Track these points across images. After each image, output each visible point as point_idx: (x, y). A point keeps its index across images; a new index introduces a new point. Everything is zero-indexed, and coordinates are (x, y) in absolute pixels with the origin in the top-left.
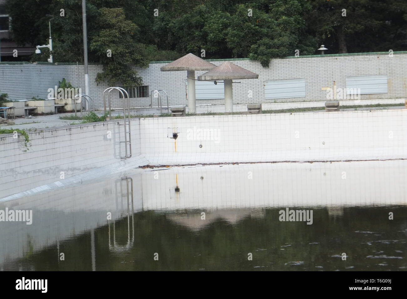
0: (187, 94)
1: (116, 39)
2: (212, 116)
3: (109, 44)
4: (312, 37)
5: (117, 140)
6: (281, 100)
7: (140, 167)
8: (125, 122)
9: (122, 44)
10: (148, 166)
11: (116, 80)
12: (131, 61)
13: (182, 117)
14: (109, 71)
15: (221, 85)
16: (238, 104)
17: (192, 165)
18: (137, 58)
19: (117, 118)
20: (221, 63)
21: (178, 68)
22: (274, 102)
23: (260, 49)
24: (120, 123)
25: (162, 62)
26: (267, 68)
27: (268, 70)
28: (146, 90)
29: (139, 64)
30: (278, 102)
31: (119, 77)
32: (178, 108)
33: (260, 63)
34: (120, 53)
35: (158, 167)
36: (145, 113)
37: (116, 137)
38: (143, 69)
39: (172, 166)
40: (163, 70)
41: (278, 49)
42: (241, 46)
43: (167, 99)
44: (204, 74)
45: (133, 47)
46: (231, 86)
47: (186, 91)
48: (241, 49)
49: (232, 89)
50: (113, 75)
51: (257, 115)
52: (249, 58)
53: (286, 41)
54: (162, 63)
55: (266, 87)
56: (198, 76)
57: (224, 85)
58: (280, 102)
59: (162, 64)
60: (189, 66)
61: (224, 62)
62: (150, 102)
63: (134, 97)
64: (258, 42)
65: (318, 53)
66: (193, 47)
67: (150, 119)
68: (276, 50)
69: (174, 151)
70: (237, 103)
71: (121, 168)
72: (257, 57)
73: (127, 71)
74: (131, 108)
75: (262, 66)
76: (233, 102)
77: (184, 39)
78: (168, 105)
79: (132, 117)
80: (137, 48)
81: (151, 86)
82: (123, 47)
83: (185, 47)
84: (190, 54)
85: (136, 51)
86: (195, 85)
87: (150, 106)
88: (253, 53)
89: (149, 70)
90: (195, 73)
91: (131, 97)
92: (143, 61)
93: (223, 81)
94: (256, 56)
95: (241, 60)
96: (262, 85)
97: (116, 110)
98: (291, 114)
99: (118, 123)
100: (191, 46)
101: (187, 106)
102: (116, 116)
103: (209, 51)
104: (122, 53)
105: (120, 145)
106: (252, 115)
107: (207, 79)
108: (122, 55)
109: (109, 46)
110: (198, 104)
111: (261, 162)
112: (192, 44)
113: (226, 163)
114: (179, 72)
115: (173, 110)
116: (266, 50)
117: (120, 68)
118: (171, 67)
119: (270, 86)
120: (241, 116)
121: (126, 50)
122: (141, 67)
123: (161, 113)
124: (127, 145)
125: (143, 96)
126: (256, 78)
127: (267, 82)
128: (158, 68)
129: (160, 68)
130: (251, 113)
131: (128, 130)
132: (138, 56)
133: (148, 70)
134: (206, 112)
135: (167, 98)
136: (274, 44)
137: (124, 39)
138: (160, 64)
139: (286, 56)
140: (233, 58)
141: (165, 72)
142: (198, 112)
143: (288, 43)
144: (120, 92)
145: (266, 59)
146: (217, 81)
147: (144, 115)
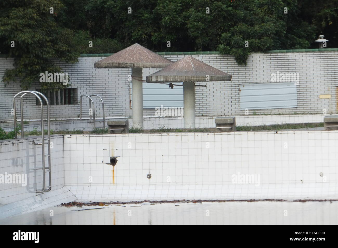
0: (130, 101)
1: (31, 22)
2: (165, 134)
3: (23, 27)
4: (307, 23)
5: (32, 166)
6: (263, 111)
7: (63, 205)
8: (43, 140)
9: (42, 29)
10: (74, 204)
11: (32, 80)
12: (54, 53)
13: (123, 135)
14: (22, 67)
15: (179, 90)
16: (202, 116)
17: (136, 203)
18: (61, 50)
19: (32, 133)
20: (180, 58)
21: (119, 64)
22: (253, 114)
23: (234, 38)
24: (36, 142)
25: (97, 55)
26: (245, 65)
27: (245, 69)
28: (74, 94)
29: (65, 57)
30: (259, 114)
31: (36, 76)
32: (118, 122)
33: (234, 59)
34: (38, 41)
35: (88, 204)
36: (72, 127)
37: (30, 162)
38: (69, 64)
39: (109, 204)
40: (97, 66)
41: (259, 39)
42: (207, 34)
43: (103, 108)
44: (156, 73)
45: (57, 34)
46: (193, 91)
47: (129, 96)
48: (207, 39)
49: (194, 94)
50: (28, 72)
51: (229, 133)
52: (218, 51)
53: (270, 29)
54: (96, 56)
55: (242, 93)
56: (147, 75)
57: (183, 89)
58: (262, 115)
59: (96, 58)
60: (134, 61)
61: (183, 56)
62: (79, 112)
63: (57, 104)
64: (231, 28)
65: (316, 46)
66: (141, 35)
67: (77, 136)
68: (256, 41)
69: (112, 182)
70: (201, 115)
71: (36, 206)
72: (230, 50)
73: (48, 67)
74: (52, 119)
75: (236, 63)
76: (196, 113)
77: (127, 23)
78: (104, 116)
79: (53, 133)
80: (62, 35)
81: (81, 89)
82: (42, 33)
83: (129, 34)
84: (137, 45)
85: (60, 39)
86: (142, 88)
87: (79, 116)
88: (225, 44)
89: (78, 66)
90: (143, 71)
91: (52, 103)
92: (70, 53)
93: (181, 84)
94: (229, 48)
95: (208, 54)
96: (236, 90)
97: (31, 123)
98: (277, 133)
99: (33, 141)
100: (138, 33)
101: (130, 118)
102: (31, 131)
103: (163, 41)
104: (40, 42)
105: (35, 172)
106: (222, 133)
107: (159, 80)
108: (41, 44)
109: (23, 32)
110: (146, 115)
111: (233, 201)
112: (139, 31)
113: (184, 200)
114: (120, 69)
115: (111, 124)
116: (242, 41)
117: (38, 64)
118: (110, 63)
119: (247, 91)
120: (207, 134)
121: (47, 37)
122: (67, 62)
123: (95, 128)
124: (45, 173)
125: (70, 103)
126: (227, 80)
127: (243, 86)
128: (91, 64)
129: (93, 64)
130: (220, 130)
131: (46, 152)
132: (63, 46)
133: (76, 66)
134: (157, 128)
135: (103, 106)
136: (254, 32)
137: (43, 22)
138: (94, 58)
139: (270, 50)
140: (197, 50)
141: (100, 70)
142: (146, 127)
143: (274, 32)
144: (37, 98)
145: (242, 53)
146: (173, 83)
147: (70, 130)
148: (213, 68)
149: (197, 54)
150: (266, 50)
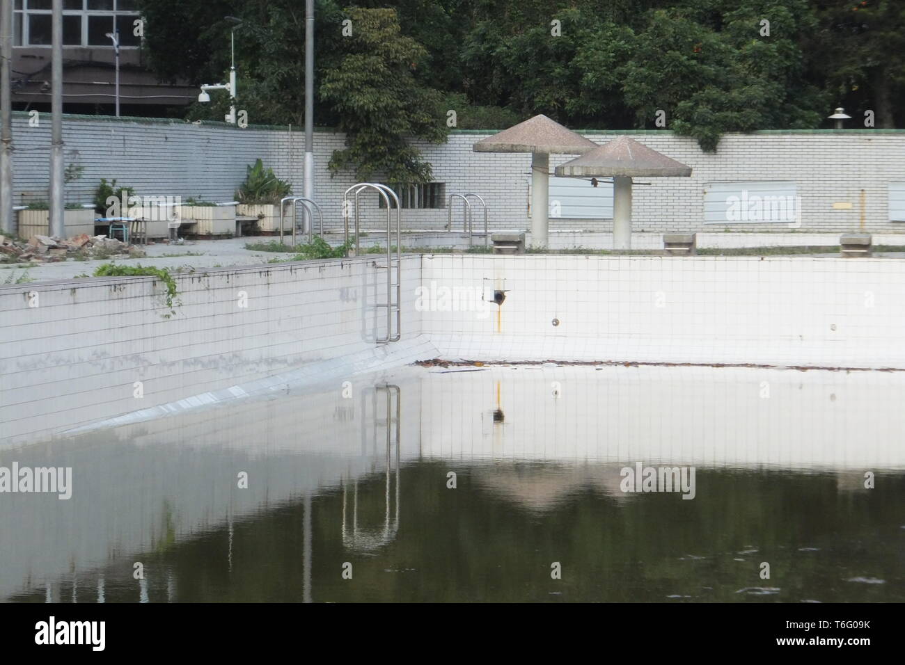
0: (529, 205)
1: (376, 77)
2: (582, 257)
3: (362, 87)
4: (817, 88)
5: (371, 301)
6: (741, 227)
7: (418, 363)
8: (389, 261)
9: (391, 88)
10: (436, 362)
11: (373, 168)
12: (409, 127)
13: (516, 257)
14: (358, 147)
15: (606, 189)
16: (643, 231)
17: (534, 363)
18: (421, 121)
19: (372, 251)
20: (609, 140)
21: (513, 146)
22: (724, 230)
23: (698, 110)
24: (378, 264)
25: (478, 131)
26: (713, 153)
27: (713, 159)
28: (439, 192)
29: (427, 134)
30: (734, 230)
31: (380, 162)
32: (509, 236)
33: (697, 143)
34: (385, 108)
35: (458, 364)
36: (434, 243)
37: (368, 294)
38: (433, 145)
39: (490, 363)
40: (478, 149)
41: (738, 112)
43: (486, 215)
44: (570, 162)
45: (415, 96)
46: (630, 191)
47: (526, 197)
49: (630, 198)
50: (368, 155)
51: (685, 258)
52: (672, 129)
53: (756, 95)
54: (476, 134)
55: (707, 197)
56: (557, 165)
57: (613, 189)
58: (739, 232)
59: (476, 136)
60: (536, 143)
61: (615, 136)
62: (447, 220)
63: (413, 207)
64: (694, 94)
65: (828, 124)
66: (549, 101)
67: (444, 256)
68: (733, 115)
69: (496, 330)
70: (640, 230)
71: (376, 363)
72: (690, 129)
73: (399, 148)
74: (403, 231)
75: (700, 150)
76: (633, 226)
77: (528, 82)
78: (486, 228)
79: (404, 250)
80: (424, 99)
81: (451, 184)
82: (392, 95)
83: (529, 100)
84: (541, 117)
85: (420, 105)
86: (548, 186)
87: (446, 227)
88: (683, 119)
89: (447, 149)
90: (550, 159)
91: (404, 206)
92: (436, 127)
93: (611, 179)
94: (689, 126)
95: (654, 135)
96: (698, 192)
97: (371, 235)
98: (762, 259)
99: (374, 262)
100: (543, 98)
101: (528, 231)
102: (371, 246)
103: (583, 112)
104: (388, 109)
105: (376, 311)
106: (674, 258)
107: (575, 174)
108: (390, 113)
109: (362, 92)
110: (553, 228)
111: (689, 364)
112: (546, 95)
113: (610, 362)
114: (513, 155)
115: (497, 239)
116: (711, 114)
117: (384, 143)
118: (498, 144)
119: (715, 194)
120: (650, 258)
121: (399, 102)
122: (430, 141)
123: (471, 245)
124: (392, 313)
125: (432, 206)
126: (685, 176)
127: (710, 186)
128: (468, 146)
129: (471, 146)
130: (671, 253)
131: (394, 280)
132: (424, 117)
133: (444, 149)
134: (571, 247)
135: (486, 212)
136: (730, 101)
137: (394, 77)
138: (473, 136)
139: (756, 129)
140: (637, 128)
141: (482, 155)
142: (552, 247)
143: (763, 101)
144: (381, 195)
145: (710, 134)
146: (597, 179)
147: (432, 247)
148: (663, 156)
149: (637, 134)
150: (749, 129)
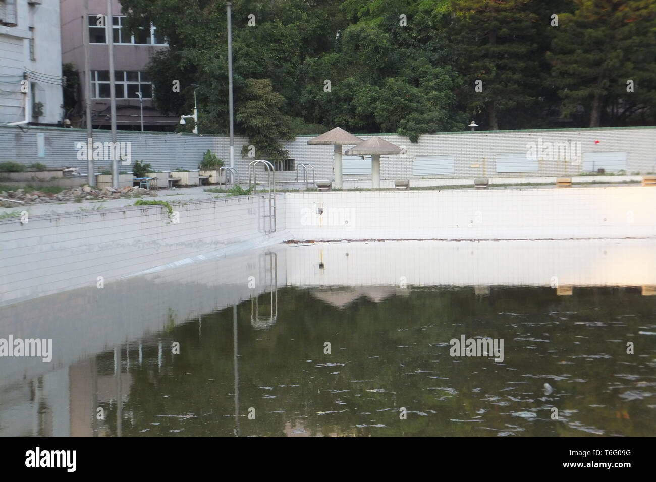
0: (333, 169)
1: (262, 111)
2: (358, 192)
4: (463, 113)
5: (262, 214)
6: (430, 177)
7: (284, 242)
8: (270, 196)
9: (269, 116)
10: (292, 241)
11: (263, 153)
12: (278, 134)
13: (328, 192)
15: (368, 160)
16: (385, 179)
17: (337, 241)
18: (283, 131)
19: (262, 191)
20: (369, 138)
21: (325, 141)
22: (422, 178)
23: (409, 124)
24: (265, 197)
25: (309, 135)
26: (416, 143)
27: (416, 146)
28: (292, 163)
29: (286, 137)
30: (427, 178)
31: (265, 150)
32: (325, 183)
33: (409, 139)
34: (267, 125)
35: (302, 242)
36: (291, 187)
37: (261, 211)
38: (289, 142)
39: (317, 241)
40: (309, 143)
41: (427, 124)
42: (389, 121)
43: (314, 173)
44: (352, 148)
45: (280, 120)
46: (379, 161)
47: (332, 165)
48: (389, 124)
49: (379, 164)
50: (259, 147)
51: (405, 191)
52: (397, 132)
53: (435, 116)
55: (414, 163)
56: (346, 150)
57: (371, 160)
58: (429, 179)
59: (309, 137)
60: (336, 140)
61: (372, 136)
62: (296, 176)
63: (280, 170)
64: (407, 116)
65: (468, 129)
66: (341, 121)
67: (295, 193)
68: (425, 126)
71: (265, 242)
72: (406, 132)
73: (273, 144)
74: (276, 182)
75: (410, 142)
76: (381, 177)
77: (332, 112)
78: (314, 180)
79: (277, 191)
80: (284, 121)
81: (298, 160)
82: (269, 119)
83: (332, 120)
84: (338, 128)
85: (282, 124)
86: (342, 160)
87: (296, 179)
88: (402, 128)
89: (295, 143)
90: (342, 147)
91: (276, 170)
92: (290, 134)
93: (370, 156)
95: (390, 135)
96: (410, 161)
97: (261, 184)
98: (439, 191)
99: (263, 196)
101: (333, 181)
102: (261, 189)
103: (357, 126)
105: (264, 219)
106: (400, 191)
107: (354, 154)
108: (269, 128)
109: (256, 118)
110: (345, 179)
111: (407, 240)
112: (340, 118)
113: (372, 239)
114: (326, 146)
115: (319, 185)
116: (415, 125)
117: (266, 141)
118: (318, 141)
119: (418, 162)
120: (389, 192)
121: (273, 122)
122: (287, 140)
123: (307, 188)
124: (272, 219)
125: (289, 170)
127: (415, 158)
128: (305, 142)
129: (307, 142)
130: (398, 189)
131: (272, 204)
132: (284, 129)
134: (353, 188)
136: (423, 119)
137: (270, 111)
138: (307, 137)
139: (435, 132)
140: (381, 132)
141: (311, 146)
142: (344, 187)
143: (439, 119)
144: (265, 165)
145: (414, 135)
146: (364, 156)
147: (289, 189)
148: (394, 145)
149: (382, 135)
150: (433, 132)
